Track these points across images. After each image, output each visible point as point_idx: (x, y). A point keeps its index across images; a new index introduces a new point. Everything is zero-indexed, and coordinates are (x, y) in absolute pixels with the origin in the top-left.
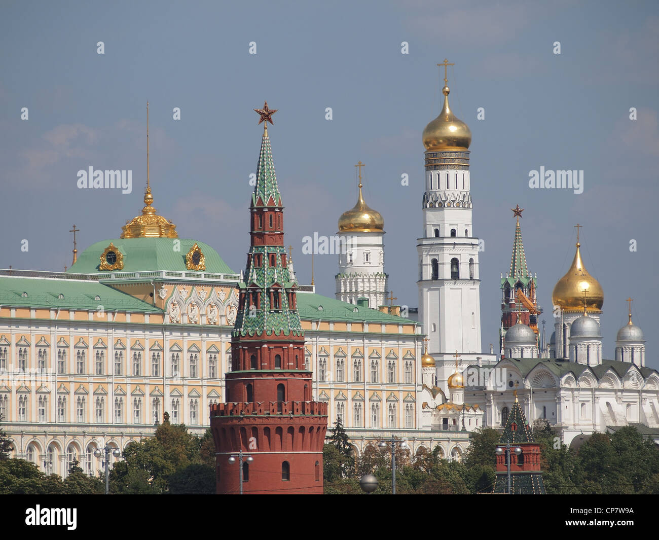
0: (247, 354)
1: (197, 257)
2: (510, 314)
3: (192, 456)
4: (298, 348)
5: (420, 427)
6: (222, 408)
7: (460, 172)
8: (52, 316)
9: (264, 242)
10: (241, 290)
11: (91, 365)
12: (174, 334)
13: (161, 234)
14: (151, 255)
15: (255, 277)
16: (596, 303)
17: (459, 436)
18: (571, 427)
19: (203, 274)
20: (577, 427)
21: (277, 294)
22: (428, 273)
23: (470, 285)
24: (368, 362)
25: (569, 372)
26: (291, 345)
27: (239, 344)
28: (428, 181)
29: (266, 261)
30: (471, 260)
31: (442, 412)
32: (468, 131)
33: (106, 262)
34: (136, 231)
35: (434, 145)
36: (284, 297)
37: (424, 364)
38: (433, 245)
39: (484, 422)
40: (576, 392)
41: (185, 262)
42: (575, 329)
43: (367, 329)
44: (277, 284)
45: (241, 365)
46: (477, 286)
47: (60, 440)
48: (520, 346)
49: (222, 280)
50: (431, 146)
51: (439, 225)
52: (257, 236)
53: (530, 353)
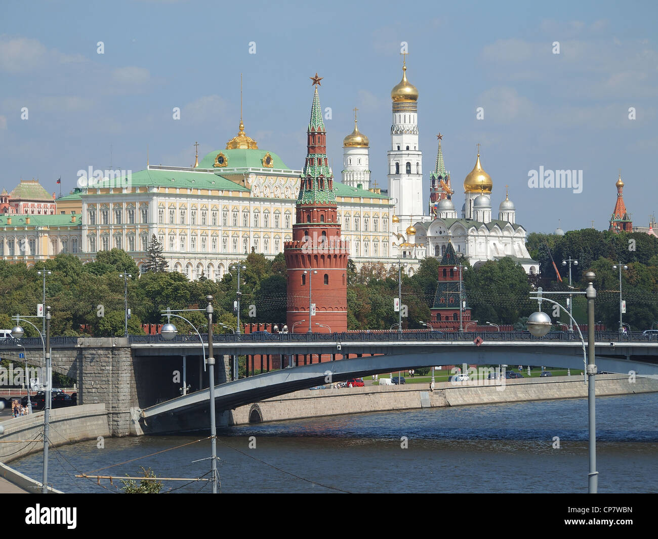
0: (305, 214)
1: (268, 160)
2: (435, 194)
3: (268, 271)
4: (334, 211)
5: (391, 256)
6: (291, 244)
7: (412, 114)
8: (188, 192)
9: (315, 152)
10: (302, 178)
11: (209, 220)
12: (256, 203)
13: (248, 147)
14: (243, 159)
15: (310, 171)
16: (488, 188)
17: (412, 261)
18: (474, 257)
19: (272, 169)
20: (477, 257)
21: (322, 180)
22: (393, 170)
23: (417, 177)
24: (363, 219)
25: (473, 226)
26: (330, 209)
27: (300, 208)
28: (394, 119)
29: (316, 162)
30: (418, 163)
31: (403, 248)
32: (416, 91)
33: (218, 163)
34: (235, 145)
35: (397, 99)
36: (326, 183)
37: (394, 221)
38: (396, 154)
39: (426, 253)
40: (477, 237)
41: (262, 163)
42: (476, 202)
43: (362, 201)
44: (322, 175)
45: (302, 220)
46: (421, 178)
47: (192, 261)
48: (446, 212)
49: (282, 173)
50: (396, 99)
51: (400, 144)
52: (311, 149)
53: (451, 215)
